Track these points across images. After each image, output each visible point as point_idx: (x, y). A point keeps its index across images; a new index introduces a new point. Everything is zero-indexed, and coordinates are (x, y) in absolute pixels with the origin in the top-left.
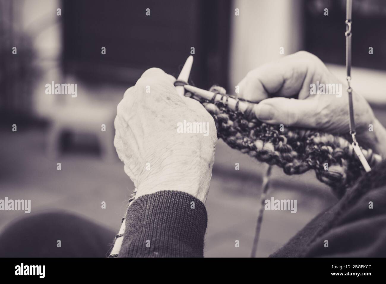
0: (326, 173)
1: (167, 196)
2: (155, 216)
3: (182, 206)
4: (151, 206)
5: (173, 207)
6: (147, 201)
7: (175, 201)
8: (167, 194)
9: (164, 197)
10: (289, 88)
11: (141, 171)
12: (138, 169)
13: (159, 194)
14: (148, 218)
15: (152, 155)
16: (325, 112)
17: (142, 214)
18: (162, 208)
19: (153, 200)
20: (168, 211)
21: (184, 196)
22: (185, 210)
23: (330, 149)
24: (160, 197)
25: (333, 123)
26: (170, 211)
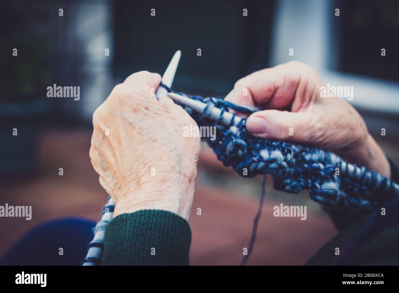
0: (319, 191)
1: (148, 216)
2: (136, 239)
3: (165, 226)
4: (132, 227)
5: (155, 228)
6: (126, 222)
7: (156, 221)
8: (148, 213)
9: (145, 217)
10: (280, 98)
11: (119, 186)
12: (115, 184)
13: (140, 214)
14: (128, 240)
15: (129, 170)
16: (319, 125)
17: (122, 235)
18: (143, 230)
19: (133, 220)
20: (150, 232)
21: (166, 215)
22: (168, 230)
23: (322, 166)
24: (141, 217)
25: (327, 138)
26: (151, 233)
